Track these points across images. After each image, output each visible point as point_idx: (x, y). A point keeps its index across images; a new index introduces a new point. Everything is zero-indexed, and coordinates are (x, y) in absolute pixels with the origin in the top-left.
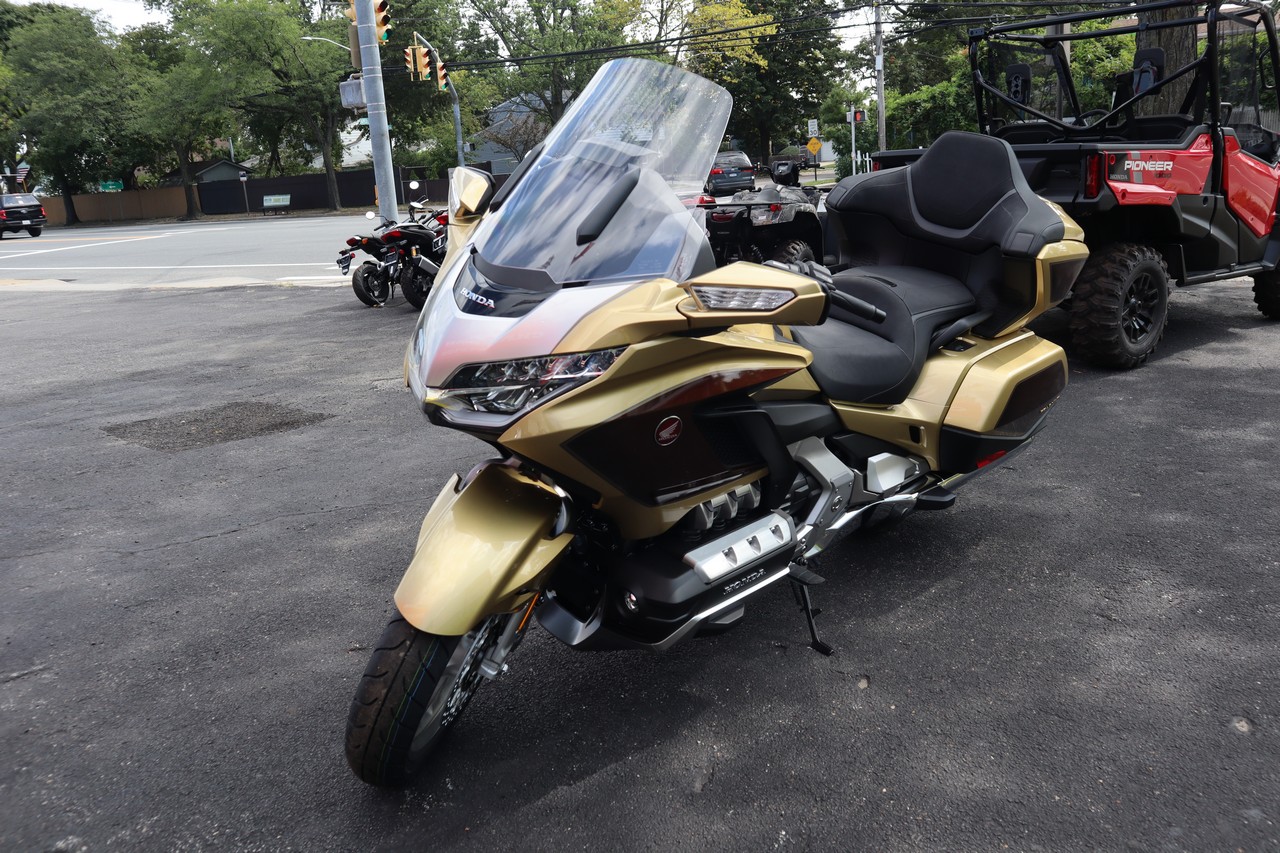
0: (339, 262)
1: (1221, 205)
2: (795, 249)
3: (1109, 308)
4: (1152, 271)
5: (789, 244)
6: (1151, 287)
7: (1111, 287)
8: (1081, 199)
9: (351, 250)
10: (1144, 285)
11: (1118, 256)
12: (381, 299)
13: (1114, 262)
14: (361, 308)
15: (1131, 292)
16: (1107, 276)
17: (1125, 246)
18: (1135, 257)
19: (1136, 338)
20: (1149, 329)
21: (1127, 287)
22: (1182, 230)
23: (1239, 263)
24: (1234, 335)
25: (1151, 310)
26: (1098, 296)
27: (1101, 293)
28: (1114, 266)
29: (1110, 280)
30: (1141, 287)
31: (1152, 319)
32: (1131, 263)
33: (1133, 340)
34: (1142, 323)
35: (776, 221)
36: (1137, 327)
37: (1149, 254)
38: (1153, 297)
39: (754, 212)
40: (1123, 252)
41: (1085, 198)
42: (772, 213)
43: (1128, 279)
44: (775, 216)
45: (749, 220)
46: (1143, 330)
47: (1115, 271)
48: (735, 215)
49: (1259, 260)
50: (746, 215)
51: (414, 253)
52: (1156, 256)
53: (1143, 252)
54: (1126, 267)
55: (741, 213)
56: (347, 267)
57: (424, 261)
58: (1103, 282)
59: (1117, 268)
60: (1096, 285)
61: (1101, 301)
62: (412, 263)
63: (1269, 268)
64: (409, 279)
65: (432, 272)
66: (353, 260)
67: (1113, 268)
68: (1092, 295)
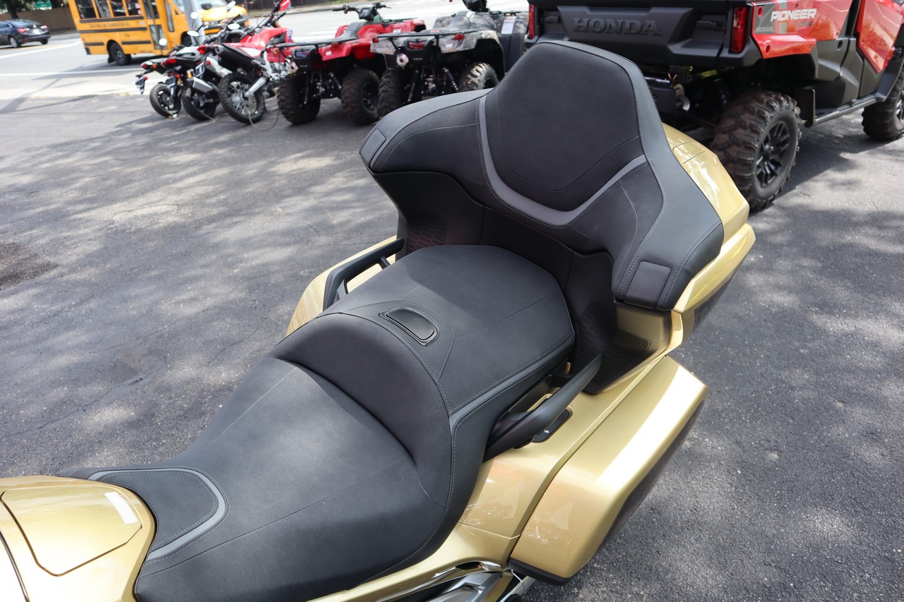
0: (137, 83)
1: (853, 47)
2: (478, 71)
3: (746, 161)
4: (788, 120)
5: (473, 67)
6: (784, 133)
7: (748, 140)
8: (725, 54)
9: (146, 73)
10: (779, 131)
11: (756, 106)
12: (174, 112)
13: (752, 113)
14: (162, 119)
15: (766, 141)
16: (745, 128)
17: (763, 96)
18: (772, 108)
19: (766, 182)
20: (778, 172)
21: (762, 138)
22: (817, 76)
23: (859, 98)
24: (846, 160)
25: (781, 154)
26: (735, 148)
27: (738, 145)
28: (753, 117)
29: (748, 131)
30: (775, 135)
31: (782, 164)
32: (768, 114)
33: (764, 185)
34: (773, 167)
35: (460, 48)
36: (769, 172)
37: (785, 103)
38: (785, 142)
39: (442, 41)
40: (761, 102)
41: (730, 52)
42: (457, 41)
43: (764, 131)
44: (460, 44)
45: (438, 48)
46: (773, 174)
47: (754, 123)
48: (426, 44)
49: (873, 93)
50: (435, 44)
51: (190, 76)
52: (792, 104)
53: (780, 102)
54: (764, 118)
55: (431, 42)
56: (143, 88)
57: (197, 83)
58: (741, 134)
59: (754, 120)
60: (735, 137)
61: (738, 153)
62: (188, 84)
63: (882, 99)
64: (188, 97)
65: (205, 91)
66: (146, 82)
67: (752, 119)
68: (729, 146)
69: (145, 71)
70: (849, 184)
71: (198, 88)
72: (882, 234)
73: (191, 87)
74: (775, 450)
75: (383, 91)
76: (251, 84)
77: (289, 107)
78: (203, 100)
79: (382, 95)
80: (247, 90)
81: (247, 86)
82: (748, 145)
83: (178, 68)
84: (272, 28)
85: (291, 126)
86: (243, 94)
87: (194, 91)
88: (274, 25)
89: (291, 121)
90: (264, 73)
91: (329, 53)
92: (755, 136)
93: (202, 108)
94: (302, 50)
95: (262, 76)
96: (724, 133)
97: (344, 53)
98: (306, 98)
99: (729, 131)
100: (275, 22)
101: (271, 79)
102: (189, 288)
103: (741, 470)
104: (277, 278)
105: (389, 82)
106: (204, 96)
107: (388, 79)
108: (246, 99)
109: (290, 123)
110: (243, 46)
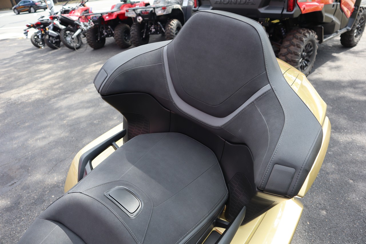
0: (24, 33)
1: (338, 7)
2: (173, 23)
3: (295, 61)
4: (312, 41)
5: (171, 21)
6: (311, 47)
7: (296, 51)
8: (285, 12)
9: (28, 29)
10: (308, 46)
11: (299, 35)
12: (42, 45)
13: (297, 39)
14: (37, 49)
15: (304, 51)
16: (294, 46)
17: (301, 31)
18: (306, 36)
19: (303, 69)
20: (308, 64)
21: (302, 50)
22: (324, 20)
23: (340, 29)
24: (334, 57)
25: (310, 56)
26: (290, 55)
27: (291, 53)
28: (297, 41)
29: (296, 47)
30: (307, 48)
31: (310, 60)
32: (304, 39)
33: (303, 71)
34: (306, 62)
35: (165, 13)
36: (305, 65)
37: (311, 34)
38: (311, 51)
39: (156, 10)
40: (301, 33)
41: (287, 11)
42: (163, 10)
43: (303, 47)
44: (164, 11)
45: (155, 14)
46: (306, 65)
47: (298, 43)
48: (149, 12)
49: (346, 27)
50: (153, 12)
51: (47, 29)
52: (314, 34)
53: (309, 33)
54: (303, 41)
55: (152, 11)
56: (27, 35)
57: (51, 33)
58: (292, 48)
59: (298, 42)
60: (290, 50)
61: (292, 57)
62: (47, 33)
63: (349, 29)
64: (47, 39)
65: (55, 36)
66: (28, 32)
67: (297, 42)
68: (288, 54)
69: (28, 28)
70: (338, 68)
71: (51, 35)
72: (356, 91)
73: (48, 34)
74: (324, 209)
75: (132, 33)
76: (75, 32)
77: (91, 42)
78: (54, 40)
79: (132, 35)
80: (73, 35)
81: (73, 33)
82: (296, 53)
83: (42, 26)
84: (83, 7)
86: (71, 37)
87: (50, 36)
88: (84, 6)
89: (93, 48)
90: (80, 27)
91: (107, 18)
92: (299, 49)
93: (54, 43)
94: (95, 17)
95: (79, 28)
96: (285, 48)
97: (114, 17)
98: (99, 38)
99: (287, 47)
100: (84, 4)
101: (83, 30)
102: (43, 132)
103: (309, 222)
104: (84, 125)
105: (134, 29)
106: (54, 38)
107: (134, 28)
108: (73, 39)
109: (92, 49)
110: (70, 16)
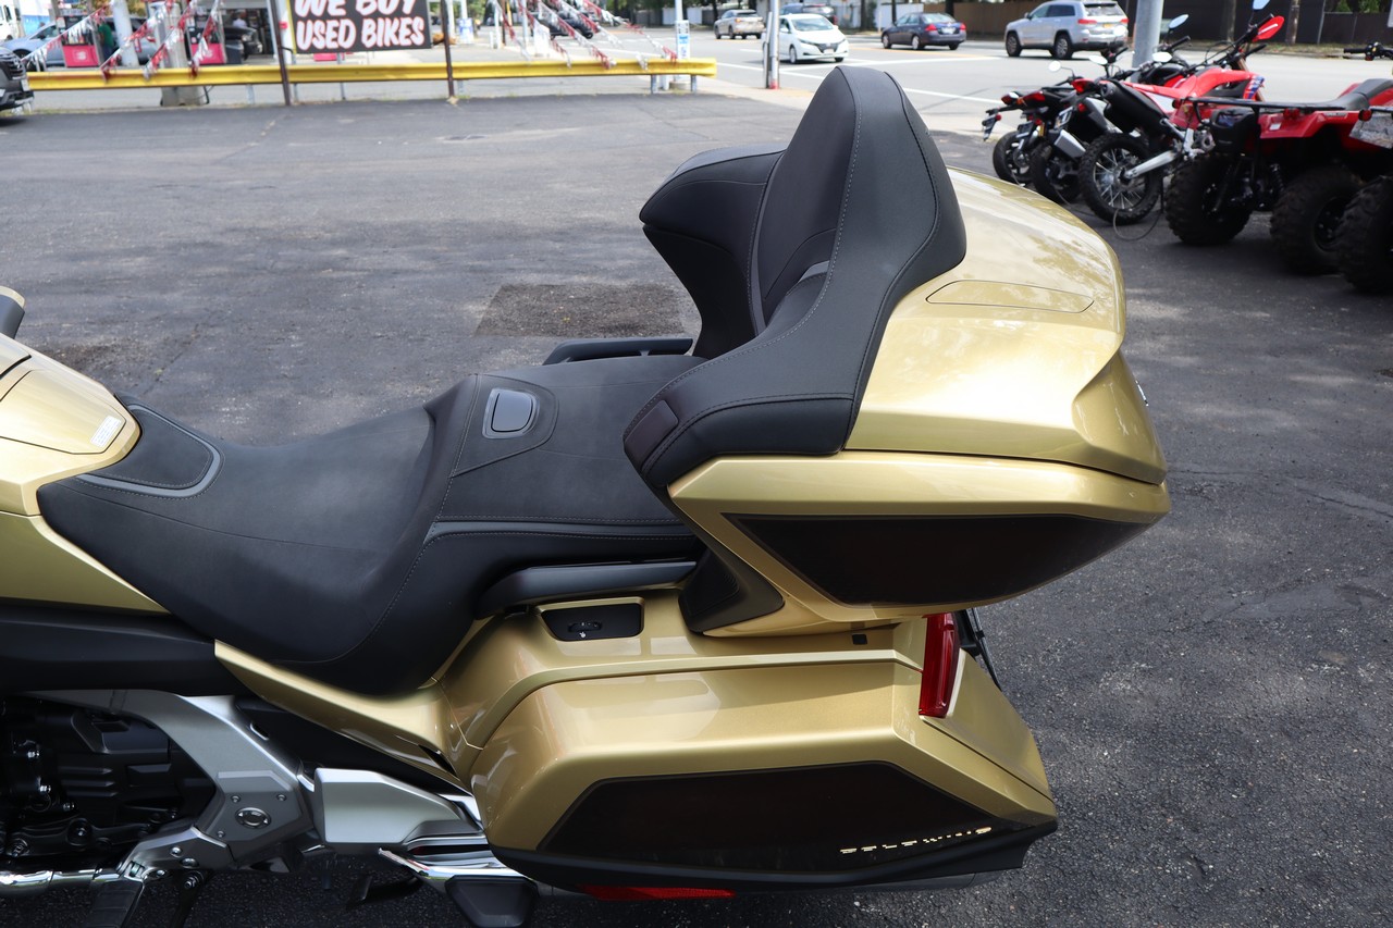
0: (985, 123)
9: (1002, 109)
57: (1064, 139)
62: (1048, 138)
64: (1043, 158)
65: (1073, 155)
66: (998, 123)
69: (1003, 105)
71: (1062, 147)
73: (1052, 144)
75: (1349, 217)
76: (1143, 159)
77: (1181, 209)
78: (1067, 169)
79: (1346, 223)
80: (1131, 167)
81: (1134, 159)
83: (1044, 109)
85: (1177, 245)
86: (1123, 172)
87: (1057, 152)
89: (1181, 237)
90: (1177, 145)
91: (1276, 127)
93: (1060, 182)
94: (1232, 113)
95: (1172, 149)
97: (1301, 133)
98: (1219, 202)
101: (1185, 157)
105: (1368, 201)
106: (1070, 163)
107: (1369, 196)
108: (1125, 180)
109: (1177, 239)
110: (1156, 93)
